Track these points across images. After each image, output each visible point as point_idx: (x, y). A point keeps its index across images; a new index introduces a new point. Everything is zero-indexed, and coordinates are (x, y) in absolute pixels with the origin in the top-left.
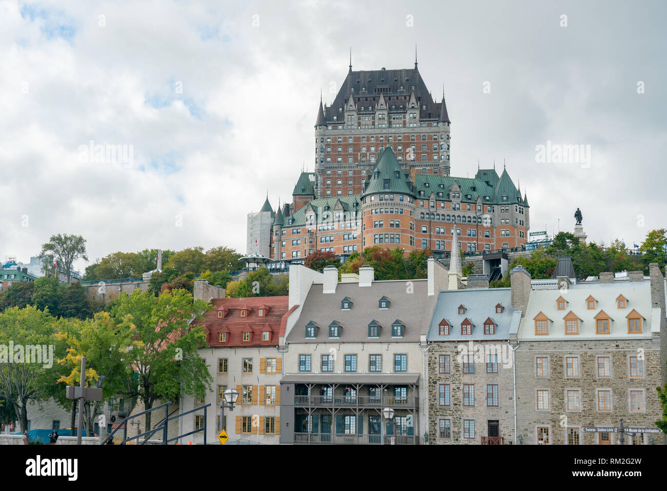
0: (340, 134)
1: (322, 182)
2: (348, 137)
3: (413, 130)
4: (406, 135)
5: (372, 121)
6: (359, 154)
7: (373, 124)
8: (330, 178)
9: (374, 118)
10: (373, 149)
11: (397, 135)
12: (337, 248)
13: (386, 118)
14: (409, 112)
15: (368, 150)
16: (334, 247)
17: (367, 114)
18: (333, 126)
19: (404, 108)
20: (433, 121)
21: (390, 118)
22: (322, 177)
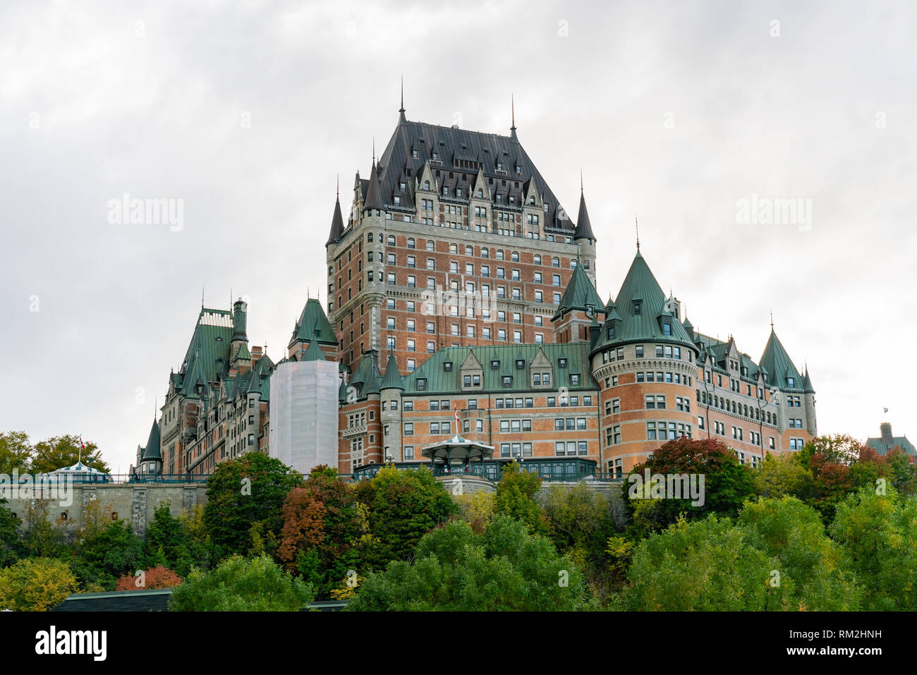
0: (413, 231)
1: (379, 321)
2: (427, 238)
3: (537, 244)
4: (526, 251)
5: (464, 216)
6: (447, 276)
7: (467, 222)
8: (393, 313)
9: (467, 212)
10: (469, 269)
11: (512, 250)
12: (541, 445)
13: (489, 215)
14: (526, 210)
15: (463, 270)
16: (533, 442)
17: (454, 202)
18: (395, 215)
19: (519, 203)
20: (566, 234)
21: (494, 217)
22: (379, 310)
